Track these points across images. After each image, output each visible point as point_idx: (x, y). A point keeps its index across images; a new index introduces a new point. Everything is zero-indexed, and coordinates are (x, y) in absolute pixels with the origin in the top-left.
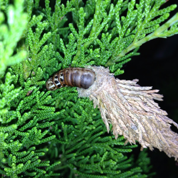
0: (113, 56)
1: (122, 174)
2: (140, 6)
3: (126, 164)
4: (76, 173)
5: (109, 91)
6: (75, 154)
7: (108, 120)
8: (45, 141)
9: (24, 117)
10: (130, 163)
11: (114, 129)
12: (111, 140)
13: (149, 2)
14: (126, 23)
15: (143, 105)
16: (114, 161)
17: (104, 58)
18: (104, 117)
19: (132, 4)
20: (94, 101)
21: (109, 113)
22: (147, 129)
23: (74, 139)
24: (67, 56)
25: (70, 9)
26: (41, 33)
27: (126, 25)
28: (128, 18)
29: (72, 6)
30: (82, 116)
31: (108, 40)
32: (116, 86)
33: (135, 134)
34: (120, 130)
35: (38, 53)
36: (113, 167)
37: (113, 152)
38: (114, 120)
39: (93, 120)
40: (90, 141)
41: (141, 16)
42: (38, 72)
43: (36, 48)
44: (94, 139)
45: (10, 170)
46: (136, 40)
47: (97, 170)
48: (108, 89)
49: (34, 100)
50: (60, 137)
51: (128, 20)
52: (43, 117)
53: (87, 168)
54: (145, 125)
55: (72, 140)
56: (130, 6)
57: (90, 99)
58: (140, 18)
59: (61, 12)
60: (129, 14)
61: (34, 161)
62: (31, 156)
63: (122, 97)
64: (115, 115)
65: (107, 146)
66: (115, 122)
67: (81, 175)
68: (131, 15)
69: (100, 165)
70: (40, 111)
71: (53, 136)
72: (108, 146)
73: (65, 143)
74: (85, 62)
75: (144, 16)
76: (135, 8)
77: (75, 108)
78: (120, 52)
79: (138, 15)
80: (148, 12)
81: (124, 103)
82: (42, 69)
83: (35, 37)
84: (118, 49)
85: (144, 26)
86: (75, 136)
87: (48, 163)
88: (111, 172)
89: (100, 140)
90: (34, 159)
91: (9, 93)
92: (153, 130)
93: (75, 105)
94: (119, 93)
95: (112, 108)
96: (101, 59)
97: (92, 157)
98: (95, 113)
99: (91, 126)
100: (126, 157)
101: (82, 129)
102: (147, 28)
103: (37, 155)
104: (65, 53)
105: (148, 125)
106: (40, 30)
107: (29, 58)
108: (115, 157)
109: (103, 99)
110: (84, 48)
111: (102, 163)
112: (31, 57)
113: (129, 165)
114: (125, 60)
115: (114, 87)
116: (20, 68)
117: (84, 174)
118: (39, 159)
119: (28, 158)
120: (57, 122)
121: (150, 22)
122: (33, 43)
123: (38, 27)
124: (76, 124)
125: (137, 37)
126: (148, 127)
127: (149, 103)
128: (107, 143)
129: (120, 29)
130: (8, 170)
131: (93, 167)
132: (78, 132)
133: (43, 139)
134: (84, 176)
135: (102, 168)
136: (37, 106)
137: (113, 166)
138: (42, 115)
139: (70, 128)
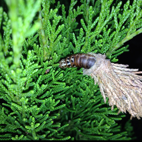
0: (111, 47)
1: (114, 136)
2: (132, 7)
3: (117, 129)
4: (80, 135)
5: (106, 71)
6: (80, 119)
7: (106, 94)
8: (58, 108)
9: (42, 88)
10: (119, 129)
11: (110, 101)
12: (107, 111)
13: (139, 4)
14: (122, 20)
15: (131, 82)
16: (108, 126)
17: (105, 50)
18: (102, 91)
19: (127, 5)
20: (94, 79)
21: (106, 88)
22: (135, 101)
23: (80, 109)
24: (77, 46)
25: (80, 13)
26: (56, 25)
27: (122, 22)
28: (124, 16)
29: (81, 10)
30: (86, 90)
31: (108, 33)
32: (111, 67)
33: (125, 104)
34: (114, 101)
35: (54, 42)
36: (108, 131)
37: (108, 120)
38: (109, 93)
39: (94, 95)
40: (91, 111)
41: (133, 15)
42: (54, 56)
43: (53, 37)
44: (95, 109)
45: (30, 128)
46: (128, 34)
47: (96, 133)
48: (105, 69)
49: (51, 77)
50: (69, 107)
51: (124, 17)
52: (57, 90)
53: (88, 131)
54: (133, 98)
55: (78, 110)
56: (126, 6)
57: (92, 77)
58: (133, 17)
59: (73, 15)
60: (125, 13)
61: (49, 123)
62: (46, 118)
63: (115, 75)
64: (110, 89)
65: (103, 115)
66: (110, 94)
67: (84, 136)
68: (126, 13)
69: (98, 129)
70: (54, 86)
71: (63, 104)
72: (105, 115)
73: (73, 112)
74: (91, 51)
75: (135, 15)
76: (129, 9)
77: (81, 85)
78: (116, 44)
79: (131, 14)
80: (139, 11)
81: (117, 79)
82: (57, 55)
83: (52, 28)
84: (115, 42)
85: (135, 23)
86: (81, 106)
87: (59, 125)
88: (106, 134)
89: (98, 110)
90: (48, 121)
91: (30, 67)
92: (139, 102)
93: (81, 83)
94: (113, 72)
95: (108, 83)
96: (102, 51)
97: (92, 122)
98: (96, 90)
99: (93, 100)
100: (117, 124)
101: (86, 101)
102: (138, 24)
103: (51, 118)
104: (76, 44)
105: (136, 98)
106: (56, 22)
107: (48, 46)
108: (109, 123)
109: (101, 76)
110: (90, 39)
111: (99, 127)
112: (50, 45)
113: (119, 130)
114: (119, 52)
115: (109, 68)
116: (42, 53)
117: (86, 135)
118: (52, 120)
119: (44, 119)
120: (68, 96)
121: (140, 19)
122: (51, 34)
123: (54, 19)
124: (82, 97)
125: (130, 31)
126: (135, 99)
127: (136, 81)
128: (104, 113)
129: (117, 26)
130: (28, 128)
131: (93, 130)
132: (83, 104)
133: (57, 107)
134: (86, 136)
135: (99, 131)
136: (53, 81)
137: (108, 129)
138: (56, 89)
139: (77, 100)
